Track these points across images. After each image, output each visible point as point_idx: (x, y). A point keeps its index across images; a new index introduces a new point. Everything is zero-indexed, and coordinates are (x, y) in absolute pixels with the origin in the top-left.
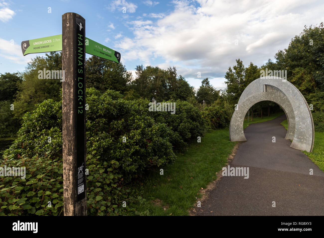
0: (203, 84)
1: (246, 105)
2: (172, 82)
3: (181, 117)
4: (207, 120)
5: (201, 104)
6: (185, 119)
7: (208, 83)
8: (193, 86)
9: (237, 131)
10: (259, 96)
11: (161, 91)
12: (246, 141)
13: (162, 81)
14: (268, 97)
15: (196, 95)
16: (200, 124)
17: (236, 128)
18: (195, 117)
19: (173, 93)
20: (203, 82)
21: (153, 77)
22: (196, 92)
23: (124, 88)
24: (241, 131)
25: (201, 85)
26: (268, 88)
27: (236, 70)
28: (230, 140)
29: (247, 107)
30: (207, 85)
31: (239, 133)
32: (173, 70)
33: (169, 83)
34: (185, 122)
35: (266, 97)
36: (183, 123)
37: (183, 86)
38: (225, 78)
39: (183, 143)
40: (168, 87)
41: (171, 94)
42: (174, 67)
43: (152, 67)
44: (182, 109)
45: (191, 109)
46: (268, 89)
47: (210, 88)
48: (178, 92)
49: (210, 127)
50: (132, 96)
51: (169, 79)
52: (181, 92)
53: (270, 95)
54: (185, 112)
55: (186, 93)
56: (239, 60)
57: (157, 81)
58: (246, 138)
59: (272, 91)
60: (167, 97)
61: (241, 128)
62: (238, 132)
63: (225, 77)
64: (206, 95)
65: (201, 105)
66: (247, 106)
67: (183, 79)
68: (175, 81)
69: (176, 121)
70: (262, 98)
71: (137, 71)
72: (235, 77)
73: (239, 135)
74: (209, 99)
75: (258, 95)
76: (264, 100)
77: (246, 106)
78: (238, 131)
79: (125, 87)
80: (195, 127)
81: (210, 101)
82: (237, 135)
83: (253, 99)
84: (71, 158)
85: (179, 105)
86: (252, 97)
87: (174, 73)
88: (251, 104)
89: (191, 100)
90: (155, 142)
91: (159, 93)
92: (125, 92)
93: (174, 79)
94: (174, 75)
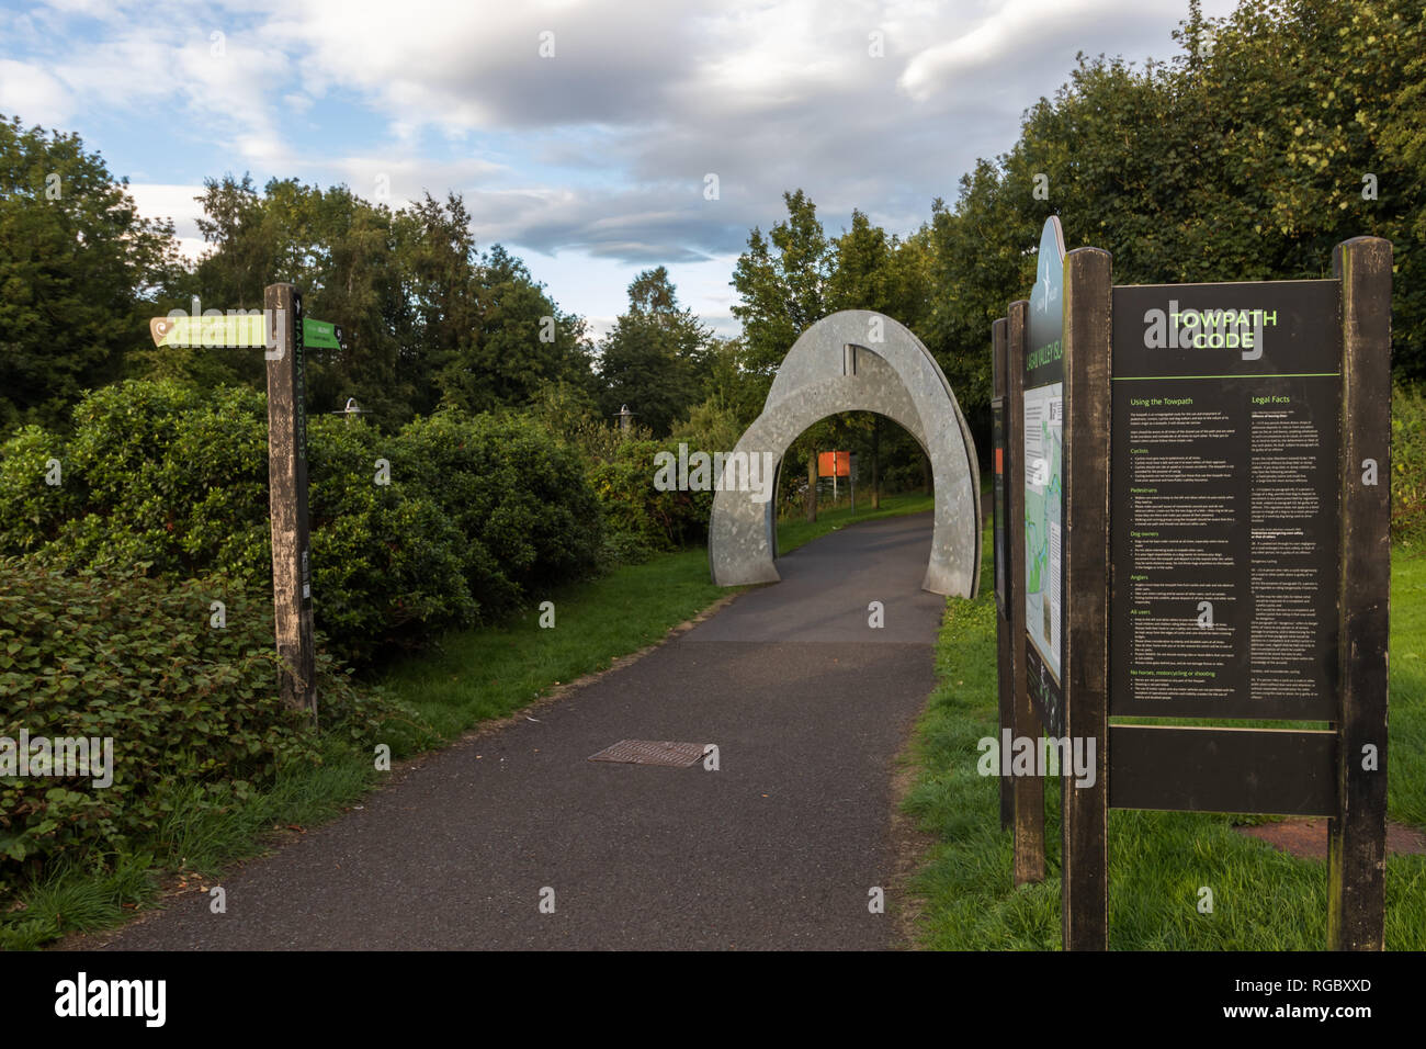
0: (639, 305)
1: (774, 430)
2: (447, 291)
3: (496, 484)
4: (629, 506)
5: (607, 427)
6: (512, 491)
7: (665, 298)
8: (579, 316)
9: (739, 541)
10: (827, 394)
11: (372, 346)
12: (777, 582)
13: (379, 284)
14: (862, 396)
15: (595, 369)
16: (575, 513)
17: (734, 530)
18: (553, 483)
19: (455, 359)
20: (637, 291)
21: (316, 254)
22: (599, 353)
23: (124, 326)
24: (756, 542)
25: (625, 311)
26: (861, 360)
27: (784, 246)
28: (712, 581)
29: (780, 440)
30: (659, 309)
31: (748, 549)
32: (449, 217)
33: (423, 292)
34: (511, 505)
35: (856, 395)
36: (504, 505)
37: (513, 317)
38: (734, 287)
39: (506, 585)
40: (421, 320)
41: (439, 367)
42: (452, 200)
43: (307, 188)
44: (497, 452)
45: (534, 453)
46: (860, 362)
47: (679, 327)
48: (484, 353)
49: (641, 536)
50: (180, 376)
51: (424, 268)
52: (503, 352)
53: (868, 387)
54: (513, 464)
55: (535, 357)
56: (799, 196)
57: (344, 283)
58: (775, 572)
59: (876, 370)
60: (415, 384)
61: (754, 527)
62: (743, 547)
63: (732, 280)
64: (656, 368)
65: (608, 432)
66: (780, 435)
67: (516, 268)
68: (464, 283)
69: (474, 500)
70: (837, 399)
71: (208, 218)
72: (779, 285)
73: (748, 558)
74: (670, 395)
75: (822, 387)
76: (848, 406)
77: (775, 436)
78: (742, 541)
79: (130, 317)
80: (552, 524)
81: (679, 404)
82: (739, 559)
83: (802, 403)
84: (292, 535)
85: (487, 437)
86: (798, 396)
87: (457, 237)
88: (797, 428)
89: (553, 404)
90: (413, 550)
91: (363, 359)
92: (132, 350)
93: (457, 271)
94: (453, 245)
